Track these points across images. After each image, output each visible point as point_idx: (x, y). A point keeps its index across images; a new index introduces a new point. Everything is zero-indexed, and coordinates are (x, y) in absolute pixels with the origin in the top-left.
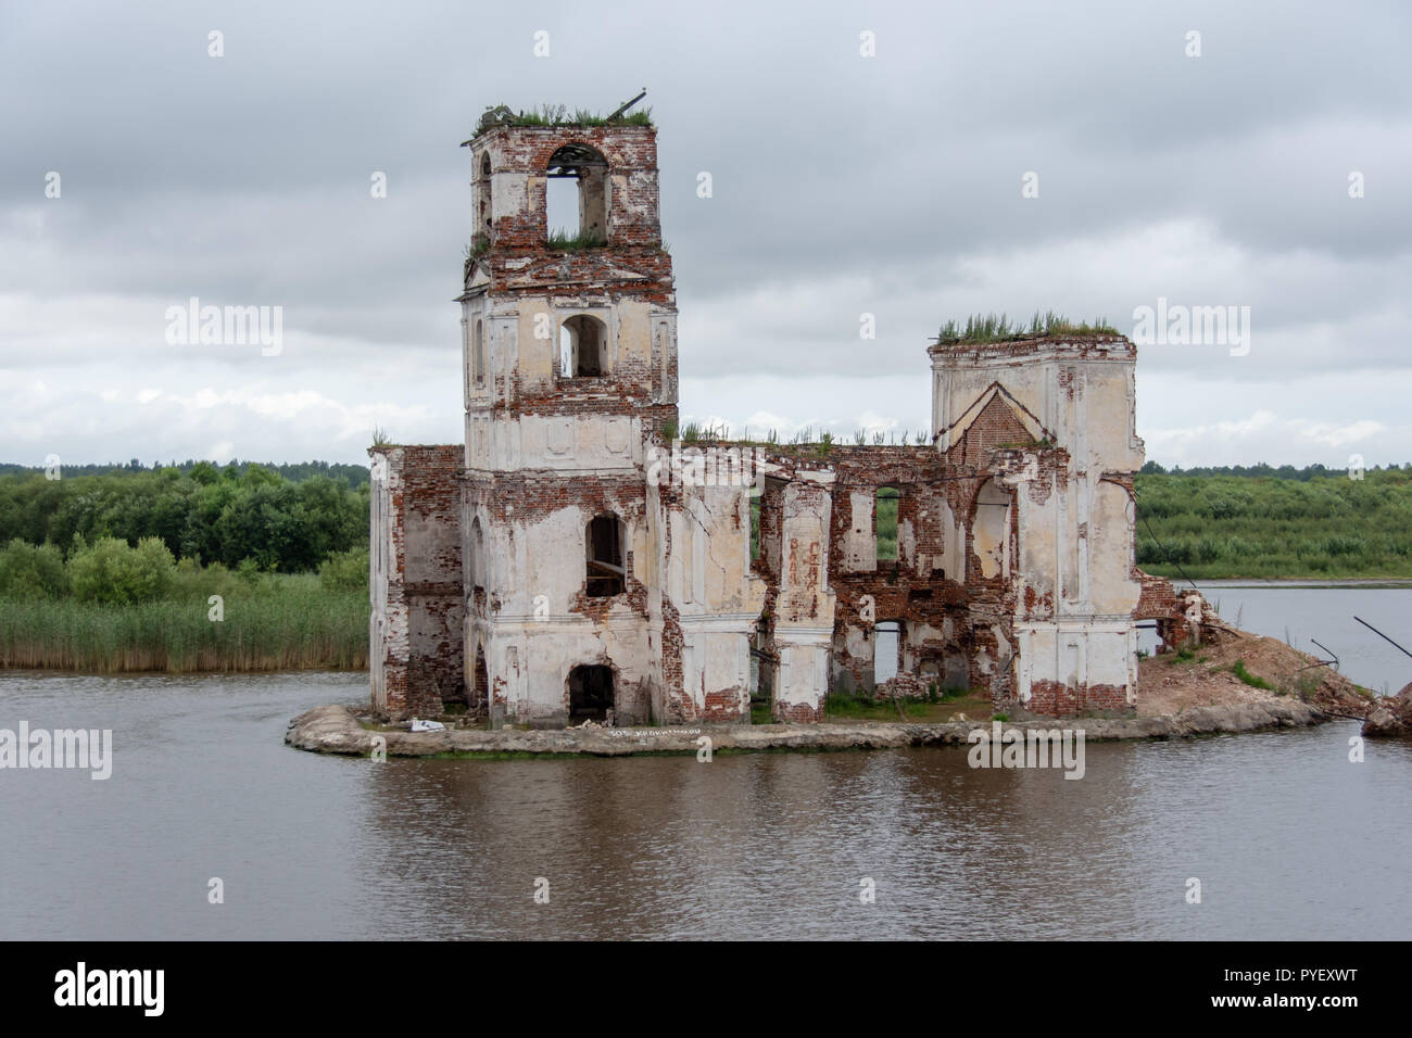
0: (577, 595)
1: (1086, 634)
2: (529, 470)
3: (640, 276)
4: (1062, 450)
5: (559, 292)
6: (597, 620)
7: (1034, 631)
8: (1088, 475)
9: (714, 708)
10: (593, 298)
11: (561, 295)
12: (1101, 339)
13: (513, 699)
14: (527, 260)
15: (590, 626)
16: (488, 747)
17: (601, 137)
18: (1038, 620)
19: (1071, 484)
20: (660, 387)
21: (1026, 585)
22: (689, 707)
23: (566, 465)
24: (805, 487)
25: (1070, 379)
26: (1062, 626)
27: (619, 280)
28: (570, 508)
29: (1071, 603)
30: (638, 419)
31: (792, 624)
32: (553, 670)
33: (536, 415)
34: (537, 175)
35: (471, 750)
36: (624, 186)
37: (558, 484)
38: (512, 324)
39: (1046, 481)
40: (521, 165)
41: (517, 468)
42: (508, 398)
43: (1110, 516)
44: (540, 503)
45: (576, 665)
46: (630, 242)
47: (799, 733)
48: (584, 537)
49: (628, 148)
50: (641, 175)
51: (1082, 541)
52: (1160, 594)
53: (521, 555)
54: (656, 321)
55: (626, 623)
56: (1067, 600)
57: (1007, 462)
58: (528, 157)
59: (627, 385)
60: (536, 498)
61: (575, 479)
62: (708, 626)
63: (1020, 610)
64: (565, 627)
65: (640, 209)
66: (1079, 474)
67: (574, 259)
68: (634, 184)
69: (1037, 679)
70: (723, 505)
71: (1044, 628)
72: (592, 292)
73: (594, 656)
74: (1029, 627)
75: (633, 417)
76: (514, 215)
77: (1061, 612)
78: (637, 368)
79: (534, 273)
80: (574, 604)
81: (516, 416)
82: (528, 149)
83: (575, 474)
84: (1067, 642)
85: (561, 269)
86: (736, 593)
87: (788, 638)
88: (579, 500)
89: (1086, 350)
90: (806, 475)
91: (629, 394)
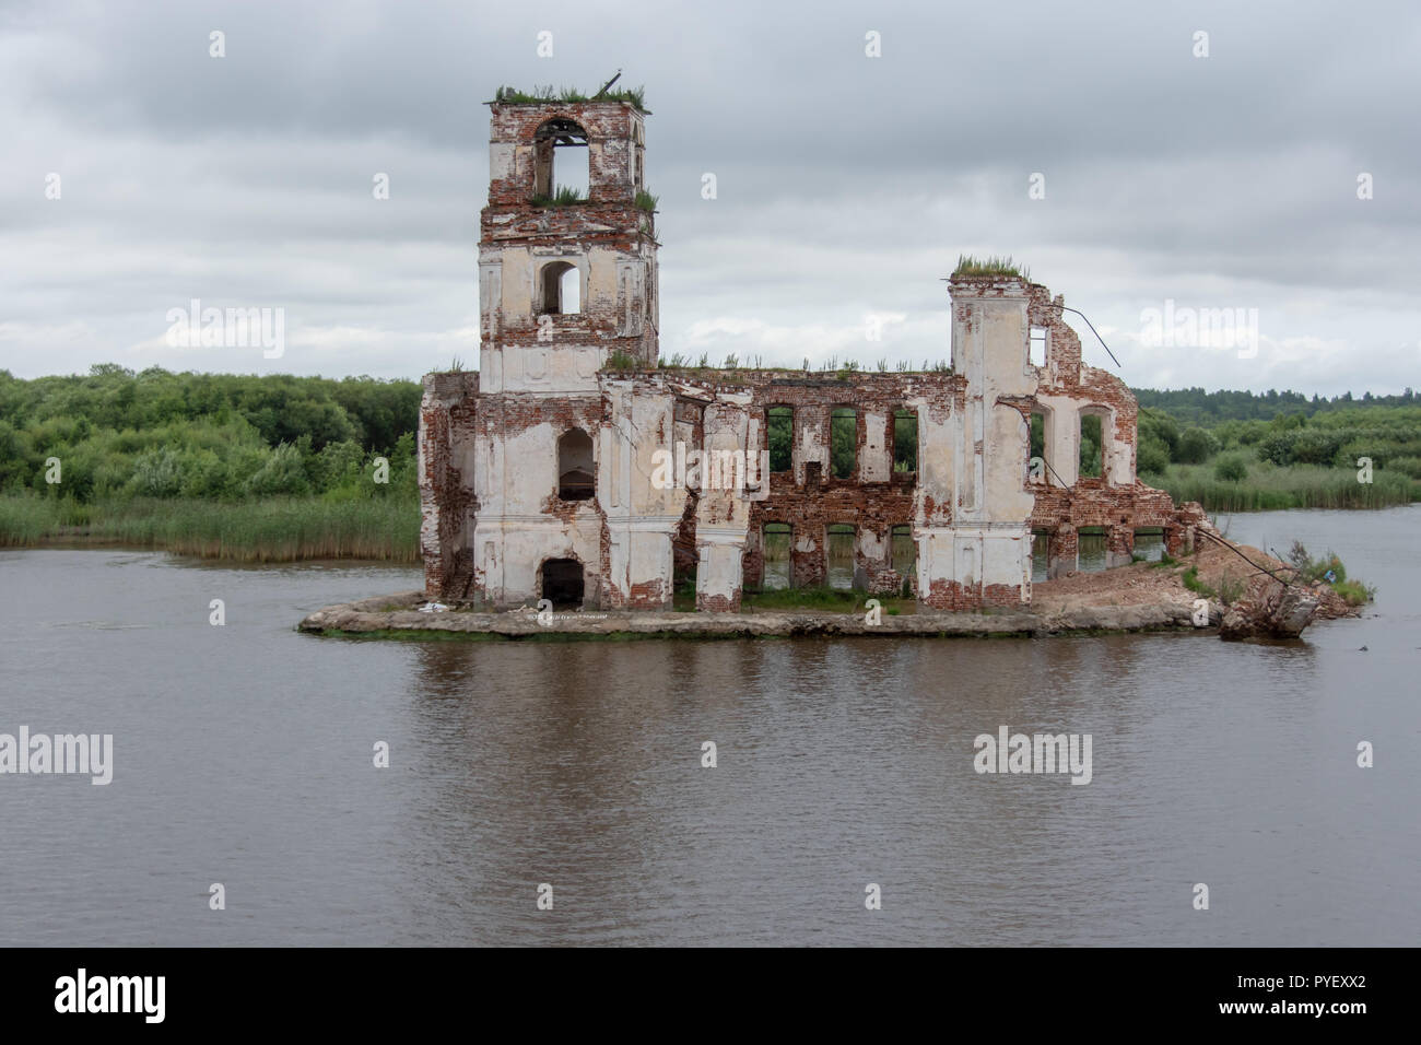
0: (549, 499)
1: (982, 539)
2: (510, 393)
3: (607, 228)
4: (959, 376)
5: (538, 242)
6: (566, 521)
7: (933, 536)
8: (985, 398)
9: (639, 597)
10: (566, 248)
11: (540, 245)
12: (996, 279)
13: (490, 586)
14: (512, 216)
15: (560, 525)
16: (416, 626)
17: (580, 112)
18: (938, 526)
19: (968, 406)
20: (624, 322)
21: (926, 495)
22: (616, 596)
23: (541, 389)
24: (723, 408)
25: (969, 314)
26: (959, 531)
27: (590, 232)
28: (543, 425)
29: (967, 512)
30: (605, 349)
31: (712, 526)
32: (526, 562)
33: (516, 346)
34: (524, 145)
35: (402, 629)
36: (600, 153)
37: (532, 404)
38: (497, 269)
39: (945, 403)
40: (509, 136)
41: (499, 390)
42: (493, 332)
43: (1006, 435)
44: (517, 421)
45: (546, 558)
46: (604, 199)
47: (691, 620)
48: (554, 450)
49: (604, 121)
50: (614, 143)
51: (978, 458)
52: (1157, 505)
53: (500, 464)
54: (621, 266)
55: (591, 523)
56: (963, 509)
57: (909, 387)
58: (516, 130)
59: (596, 321)
60: (514, 416)
61: (547, 401)
62: (634, 527)
63: (920, 517)
64: (539, 525)
65: (612, 171)
66: (976, 397)
67: (552, 215)
68: (609, 150)
69: (936, 578)
70: (648, 422)
71: (941, 532)
72: (566, 242)
73: (561, 551)
74: (927, 532)
75: (601, 347)
76: (503, 178)
77: (958, 519)
78: (605, 306)
79: (518, 227)
80: (546, 506)
81: (499, 347)
82: (516, 123)
83: (549, 396)
84: (962, 545)
85: (542, 223)
86: (659, 498)
87: (708, 538)
88: (551, 418)
89: (983, 289)
90: (726, 398)
91: (599, 328)
